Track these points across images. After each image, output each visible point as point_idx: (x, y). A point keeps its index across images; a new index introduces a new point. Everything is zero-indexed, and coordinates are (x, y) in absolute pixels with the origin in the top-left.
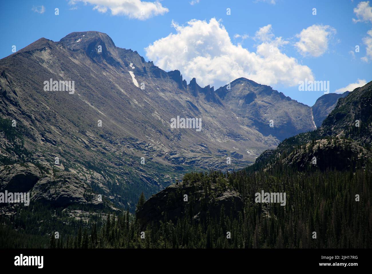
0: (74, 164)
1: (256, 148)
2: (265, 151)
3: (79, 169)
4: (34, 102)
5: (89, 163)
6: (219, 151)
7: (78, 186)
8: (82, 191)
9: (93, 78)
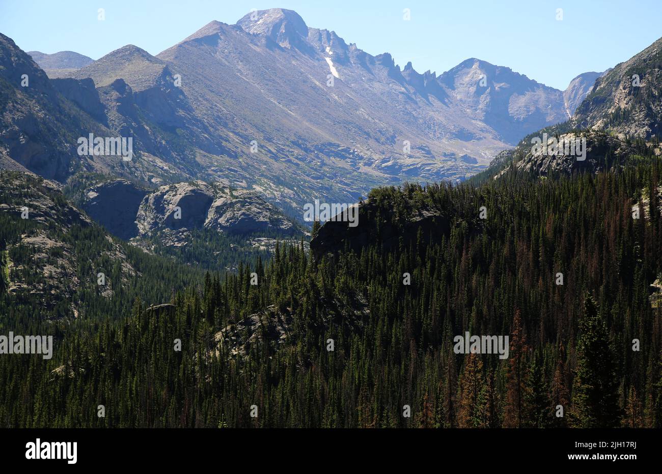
0: (260, 180)
1: (494, 148)
2: (502, 152)
3: (266, 185)
4: (206, 103)
5: (278, 178)
6: (445, 155)
7: (261, 207)
8: (267, 214)
9: (280, 69)
